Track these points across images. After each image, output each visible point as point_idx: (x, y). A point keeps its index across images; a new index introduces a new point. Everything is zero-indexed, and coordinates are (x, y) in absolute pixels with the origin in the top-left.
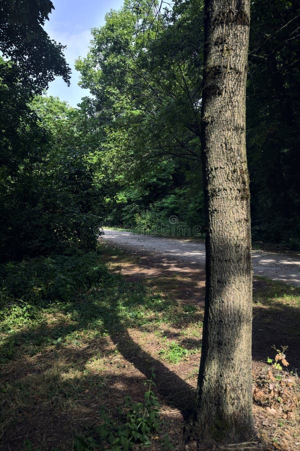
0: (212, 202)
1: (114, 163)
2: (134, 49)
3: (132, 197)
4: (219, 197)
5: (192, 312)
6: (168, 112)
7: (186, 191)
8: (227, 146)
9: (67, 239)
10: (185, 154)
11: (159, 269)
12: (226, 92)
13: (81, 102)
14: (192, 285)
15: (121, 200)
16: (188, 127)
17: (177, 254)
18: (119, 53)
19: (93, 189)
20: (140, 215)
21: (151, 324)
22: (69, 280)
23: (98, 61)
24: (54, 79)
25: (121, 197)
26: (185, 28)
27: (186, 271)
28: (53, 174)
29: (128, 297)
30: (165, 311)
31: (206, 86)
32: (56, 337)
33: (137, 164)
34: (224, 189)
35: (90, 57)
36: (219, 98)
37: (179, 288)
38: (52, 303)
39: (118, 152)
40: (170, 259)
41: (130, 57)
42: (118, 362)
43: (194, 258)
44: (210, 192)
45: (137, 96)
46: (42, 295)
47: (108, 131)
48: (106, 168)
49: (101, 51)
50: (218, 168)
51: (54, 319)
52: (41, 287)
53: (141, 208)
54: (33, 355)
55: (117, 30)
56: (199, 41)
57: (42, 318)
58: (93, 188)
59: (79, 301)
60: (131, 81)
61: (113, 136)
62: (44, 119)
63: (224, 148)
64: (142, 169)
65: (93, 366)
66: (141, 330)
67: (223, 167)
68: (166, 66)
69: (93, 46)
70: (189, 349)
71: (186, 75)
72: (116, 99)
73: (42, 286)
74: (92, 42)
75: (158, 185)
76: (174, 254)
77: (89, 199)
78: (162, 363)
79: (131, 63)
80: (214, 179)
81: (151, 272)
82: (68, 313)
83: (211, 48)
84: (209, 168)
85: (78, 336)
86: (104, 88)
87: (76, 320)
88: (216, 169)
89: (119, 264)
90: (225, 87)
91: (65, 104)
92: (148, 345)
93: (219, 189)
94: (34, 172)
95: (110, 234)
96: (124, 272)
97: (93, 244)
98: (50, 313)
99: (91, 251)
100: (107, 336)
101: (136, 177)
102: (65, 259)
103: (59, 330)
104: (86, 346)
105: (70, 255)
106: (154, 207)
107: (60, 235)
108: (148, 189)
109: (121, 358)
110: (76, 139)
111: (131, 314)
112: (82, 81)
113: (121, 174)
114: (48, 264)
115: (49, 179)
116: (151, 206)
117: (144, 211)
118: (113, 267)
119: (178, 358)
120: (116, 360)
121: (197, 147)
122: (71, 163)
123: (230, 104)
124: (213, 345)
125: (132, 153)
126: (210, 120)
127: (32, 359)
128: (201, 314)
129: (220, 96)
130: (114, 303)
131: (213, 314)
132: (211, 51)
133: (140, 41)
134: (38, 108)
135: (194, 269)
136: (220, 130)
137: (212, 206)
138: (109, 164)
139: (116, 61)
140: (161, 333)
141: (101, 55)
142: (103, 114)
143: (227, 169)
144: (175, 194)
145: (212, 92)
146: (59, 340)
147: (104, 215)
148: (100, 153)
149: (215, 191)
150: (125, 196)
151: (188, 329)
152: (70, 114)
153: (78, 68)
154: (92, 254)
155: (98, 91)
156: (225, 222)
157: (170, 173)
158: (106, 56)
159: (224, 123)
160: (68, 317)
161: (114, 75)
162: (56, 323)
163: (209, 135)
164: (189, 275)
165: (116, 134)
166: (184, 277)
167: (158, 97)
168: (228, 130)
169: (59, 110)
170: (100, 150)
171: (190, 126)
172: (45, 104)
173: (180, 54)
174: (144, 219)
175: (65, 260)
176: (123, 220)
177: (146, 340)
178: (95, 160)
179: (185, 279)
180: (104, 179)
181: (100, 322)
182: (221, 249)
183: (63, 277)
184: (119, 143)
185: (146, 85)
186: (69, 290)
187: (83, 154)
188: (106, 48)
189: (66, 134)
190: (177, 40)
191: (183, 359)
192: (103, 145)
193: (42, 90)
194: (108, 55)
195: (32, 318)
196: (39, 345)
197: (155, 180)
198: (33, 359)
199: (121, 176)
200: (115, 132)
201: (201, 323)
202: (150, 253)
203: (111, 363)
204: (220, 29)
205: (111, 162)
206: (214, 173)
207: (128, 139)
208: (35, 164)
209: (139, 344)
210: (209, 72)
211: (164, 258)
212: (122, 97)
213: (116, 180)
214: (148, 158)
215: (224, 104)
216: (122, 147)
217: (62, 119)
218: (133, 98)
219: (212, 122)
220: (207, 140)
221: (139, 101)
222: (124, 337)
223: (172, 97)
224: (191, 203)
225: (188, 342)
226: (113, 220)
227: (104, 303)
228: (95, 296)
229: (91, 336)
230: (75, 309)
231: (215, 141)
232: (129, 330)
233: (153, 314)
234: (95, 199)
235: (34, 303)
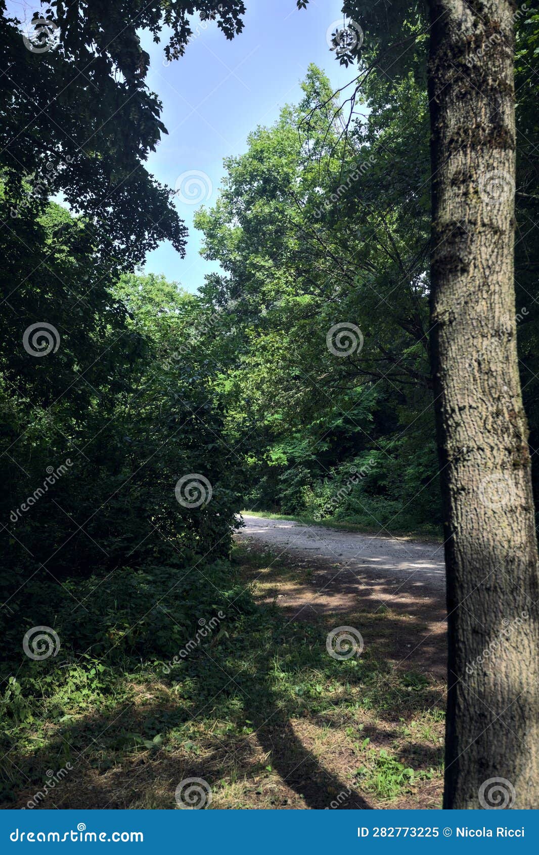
0: (455, 473)
1: (263, 392)
2: (299, 190)
3: (297, 454)
4: (469, 463)
5: (420, 687)
6: (363, 299)
7: (400, 443)
8: (482, 366)
9: (175, 536)
10: (398, 375)
11: (350, 595)
12: (475, 267)
13: (204, 283)
14: (417, 630)
15: (277, 460)
16: (399, 324)
17: (386, 567)
18: (274, 197)
19: (225, 441)
20: (312, 488)
21: (337, 710)
22: (177, 615)
23: (234, 211)
24: (157, 246)
25: (277, 455)
26: (392, 151)
27: (403, 600)
28: (151, 413)
29: (291, 652)
30: (364, 683)
31: (437, 257)
32: (151, 732)
33: (306, 394)
34: (479, 448)
35: (221, 205)
36: (464, 279)
37: (391, 635)
38: (144, 662)
39: (270, 371)
40: (373, 575)
41: (292, 203)
42: (272, 791)
43: (420, 574)
44: (451, 453)
45: (305, 271)
46: (124, 646)
47: (253, 334)
48: (249, 401)
49: (241, 195)
50: (465, 407)
51: (148, 696)
52: (124, 629)
53: (314, 476)
54: (105, 770)
55: (269, 158)
56: (418, 172)
57: (124, 692)
58: (225, 438)
59: (197, 658)
60: (295, 244)
61: (263, 343)
62: (137, 315)
63: (476, 371)
64: (316, 403)
65: (222, 799)
66: (319, 723)
67: (474, 405)
68: (358, 218)
69: (227, 188)
70: (416, 768)
71: (395, 231)
72: (268, 277)
73: (126, 628)
74: (224, 181)
75: (347, 431)
76: (380, 567)
77: (217, 460)
78: (361, 797)
79: (294, 214)
80: (459, 428)
81: (335, 601)
82: (174, 683)
83: (443, 190)
84: (448, 408)
85: (194, 732)
86: (246, 258)
87: (190, 698)
88: (461, 409)
89: (273, 584)
90: (474, 259)
91: (175, 287)
92: (331, 756)
93: (468, 447)
94: (118, 410)
95: (256, 524)
96: (283, 602)
97: (223, 545)
98: (139, 683)
99: (221, 558)
100: (251, 734)
101: (305, 417)
102: (170, 574)
103: (157, 718)
104: (208, 754)
105: (180, 566)
106: (338, 473)
107: (163, 527)
108: (328, 439)
109: (277, 783)
110: (194, 349)
111: (297, 688)
112: (206, 247)
113: (277, 412)
114: (139, 583)
115: (144, 423)
116: (333, 471)
117: (320, 481)
118: (261, 590)
119: (394, 787)
120: (268, 786)
121: (419, 360)
122: (184, 393)
123: (485, 288)
124: (469, 767)
125: (297, 373)
126: (446, 318)
127: (103, 780)
128: (438, 694)
129: (466, 274)
130: (264, 665)
131: (465, 699)
132: (444, 194)
133: (309, 176)
134: (127, 295)
135: (420, 596)
136: (466, 337)
137: (456, 480)
138: (253, 393)
139: (267, 210)
140: (358, 730)
141: (241, 201)
142: (244, 304)
143: (482, 409)
144: (377, 449)
145: (449, 267)
146: (157, 739)
147: (246, 489)
148: (237, 373)
149: (460, 451)
150: (284, 453)
151: (413, 723)
152: (184, 304)
153: (199, 225)
154: (222, 565)
155: (234, 263)
156: (483, 513)
157: (368, 409)
158: (249, 203)
159: (475, 324)
160: (174, 691)
161: (264, 234)
162: (150, 704)
163: (447, 345)
164: (410, 609)
165: (268, 338)
166: (399, 614)
167: (343, 271)
168: (483, 336)
169: (164, 298)
170: (237, 368)
171: (403, 323)
172: (140, 288)
173: (383, 196)
174: (321, 496)
175: (170, 576)
176: (280, 499)
177: (328, 743)
178: (228, 386)
179: (403, 618)
180: (245, 420)
181: (236, 704)
182: (478, 565)
183: (165, 611)
184: (273, 355)
185: (321, 251)
186: (178, 636)
187: (206, 376)
188: (250, 189)
189: (176, 340)
190: (378, 171)
191: (404, 789)
192: (243, 358)
193: (135, 264)
194: (252, 202)
195: (106, 691)
196: (117, 750)
197: (339, 422)
198: (106, 778)
199: (276, 416)
200: (266, 335)
201: (439, 712)
202: (333, 562)
203: (258, 793)
204: (461, 157)
205: (258, 389)
206: (457, 417)
207: (289, 349)
208: (120, 396)
209: (315, 754)
210: (442, 232)
211: (359, 573)
212: (279, 274)
213: (266, 422)
214: (326, 382)
215: (472, 289)
216: (278, 363)
217: (169, 314)
218: (299, 273)
219: (451, 322)
220: (443, 355)
221: (309, 279)
222: (284, 736)
223: (369, 270)
224: (409, 465)
225: (415, 753)
226: (262, 497)
227: (245, 665)
228: (227, 649)
229: (218, 732)
230: (189, 676)
231: (458, 357)
232: (294, 722)
233: (341, 689)
234: (228, 459)
235: (109, 662)
